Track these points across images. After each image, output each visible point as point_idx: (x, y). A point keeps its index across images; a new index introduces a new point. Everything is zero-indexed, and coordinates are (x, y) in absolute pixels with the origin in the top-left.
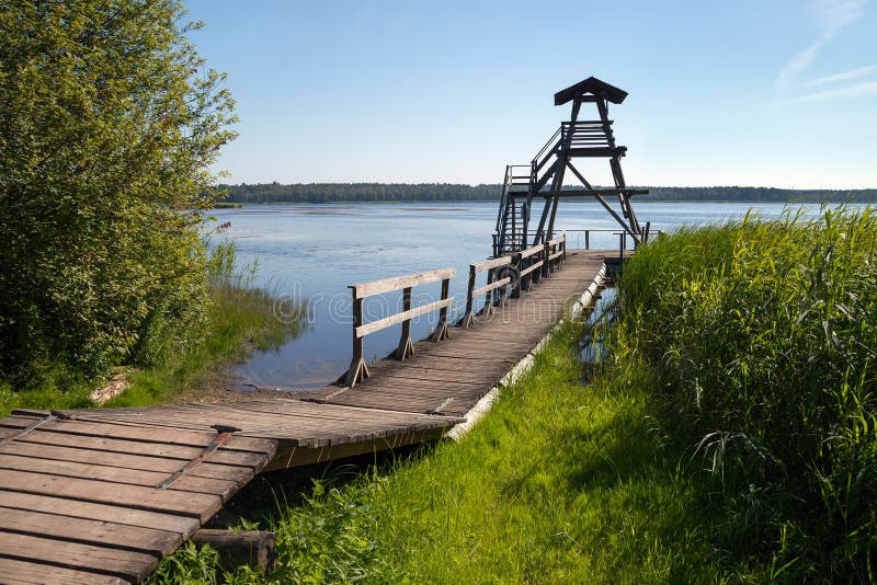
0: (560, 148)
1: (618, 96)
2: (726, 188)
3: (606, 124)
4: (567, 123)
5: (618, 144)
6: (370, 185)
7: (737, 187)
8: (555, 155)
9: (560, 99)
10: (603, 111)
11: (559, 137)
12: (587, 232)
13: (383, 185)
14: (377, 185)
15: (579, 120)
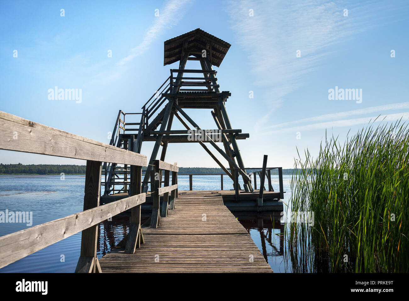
3: (210, 73)
6: (71, 166)
11: (168, 84)
14: (74, 166)
15: (185, 68)
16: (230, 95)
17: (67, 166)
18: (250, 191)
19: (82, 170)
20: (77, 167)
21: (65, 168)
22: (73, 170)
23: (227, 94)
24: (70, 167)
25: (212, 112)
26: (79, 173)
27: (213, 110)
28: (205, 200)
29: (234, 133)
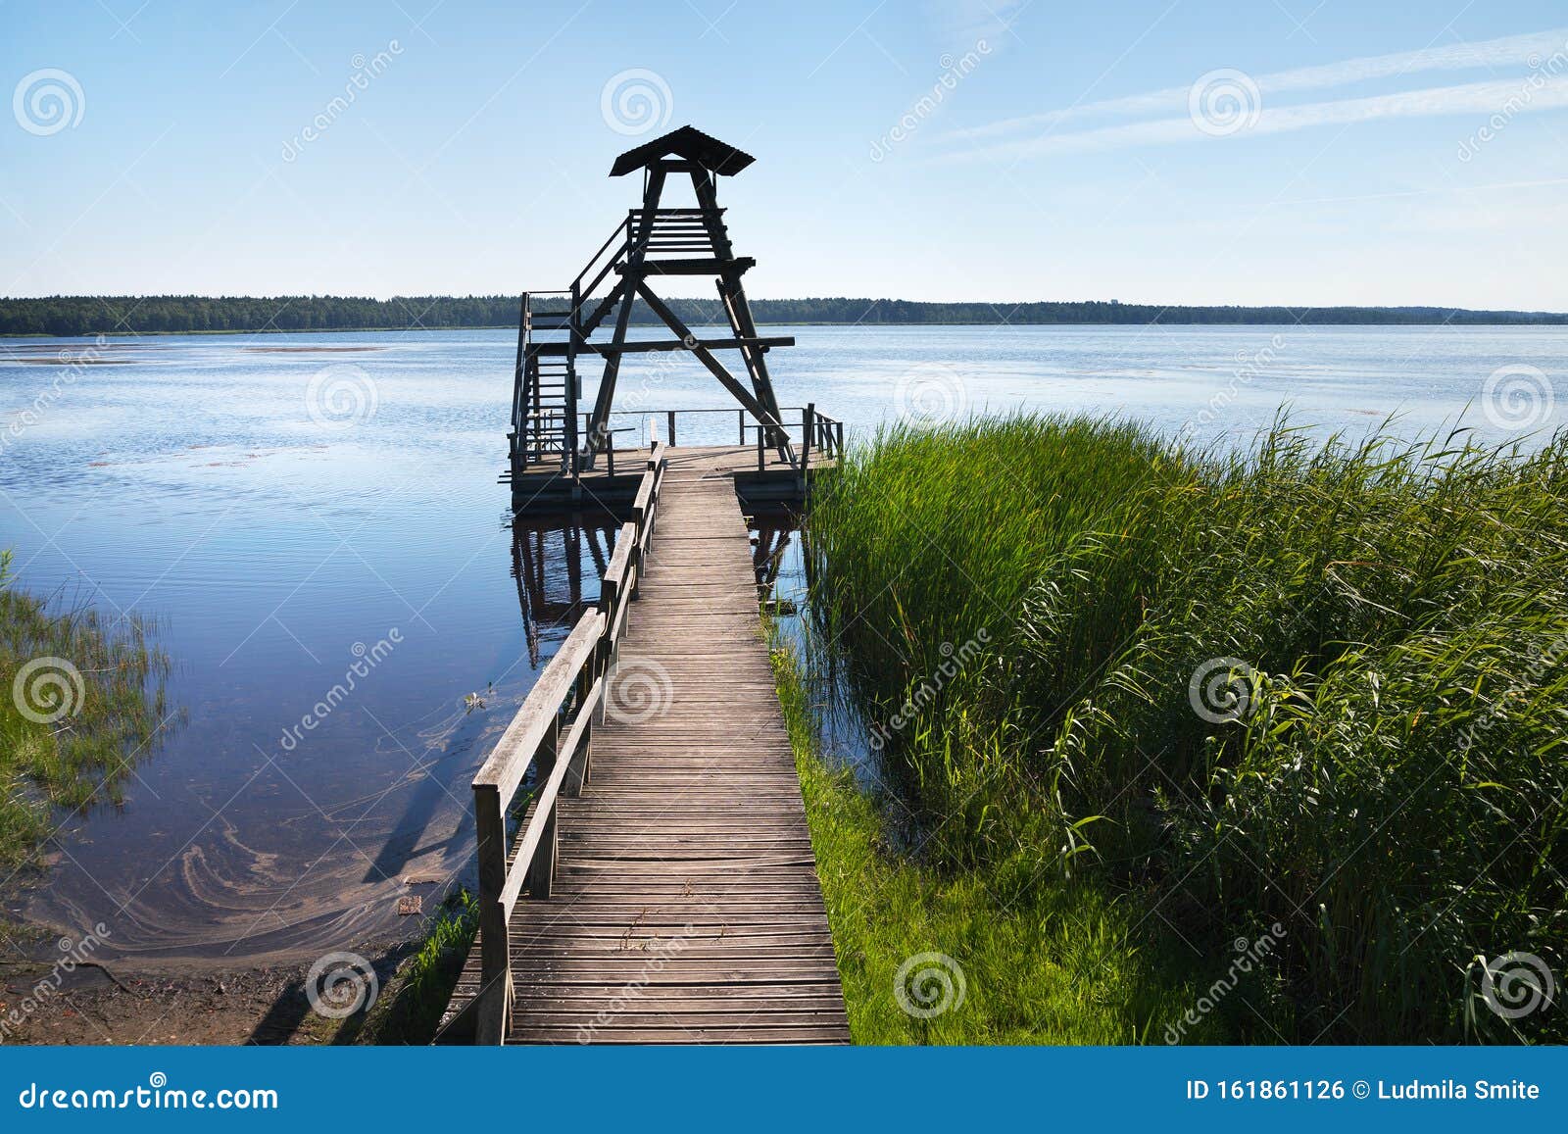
0: (625, 258)
1: (734, 161)
2: (826, 300)
3: (710, 215)
4: (637, 212)
5: (737, 252)
6: (178, 299)
7: (843, 299)
8: (612, 271)
9: (624, 165)
10: (706, 192)
11: (622, 238)
12: (671, 415)
13: (205, 300)
14: (192, 299)
15: (660, 206)
16: (754, 265)
17: (165, 299)
18: (789, 461)
19: (223, 316)
20: (202, 304)
21: (156, 310)
22: (191, 316)
23: (748, 263)
24: (175, 304)
25: (717, 281)
26: (212, 327)
27: (719, 277)
28: (706, 484)
29: (761, 346)
